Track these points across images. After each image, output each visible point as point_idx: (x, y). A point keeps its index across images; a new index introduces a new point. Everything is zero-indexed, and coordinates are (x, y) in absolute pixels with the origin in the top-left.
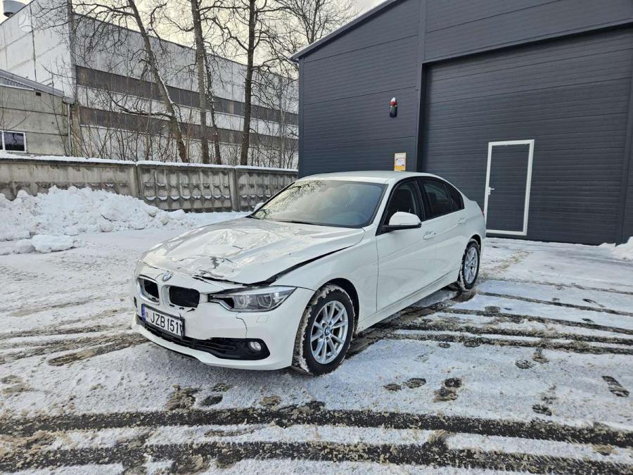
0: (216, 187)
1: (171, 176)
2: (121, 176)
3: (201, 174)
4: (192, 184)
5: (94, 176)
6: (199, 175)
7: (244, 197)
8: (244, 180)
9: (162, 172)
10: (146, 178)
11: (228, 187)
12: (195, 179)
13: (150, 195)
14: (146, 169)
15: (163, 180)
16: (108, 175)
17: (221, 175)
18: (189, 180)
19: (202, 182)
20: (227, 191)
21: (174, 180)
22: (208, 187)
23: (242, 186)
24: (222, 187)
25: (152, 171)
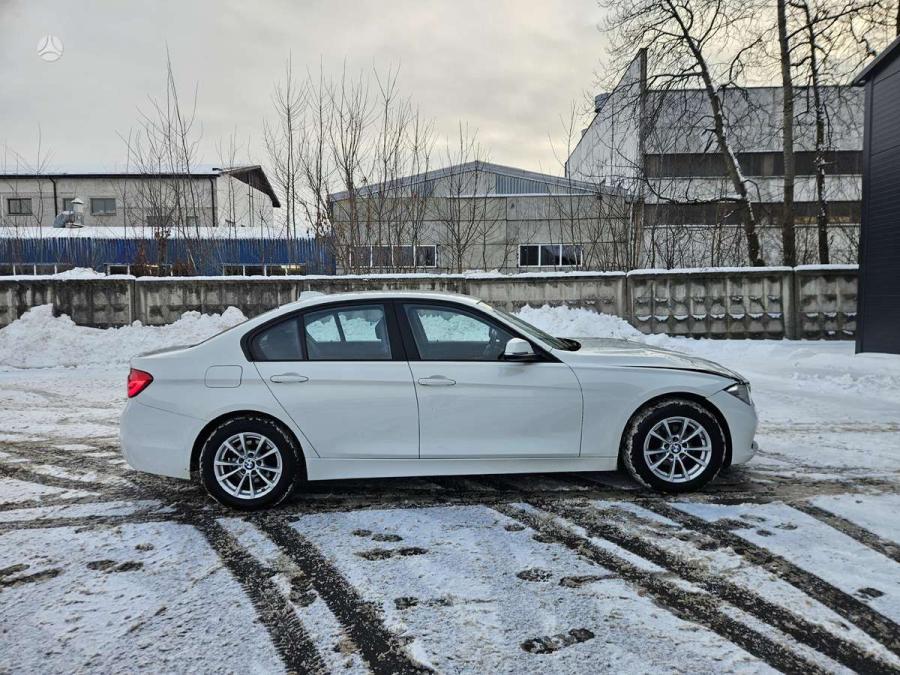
0: (754, 301)
1: (678, 287)
2: (606, 291)
3: (729, 283)
4: (712, 298)
5: (573, 292)
6: (725, 284)
7: (812, 315)
8: (812, 288)
9: (664, 283)
10: (639, 292)
11: (780, 301)
12: (715, 291)
13: (643, 315)
14: (641, 280)
15: (665, 293)
16: (590, 290)
17: (766, 283)
18: (707, 293)
19: (729, 295)
20: (776, 307)
21: (681, 293)
22: (740, 302)
23: (809, 299)
24: (766, 301)
25: (649, 283)
